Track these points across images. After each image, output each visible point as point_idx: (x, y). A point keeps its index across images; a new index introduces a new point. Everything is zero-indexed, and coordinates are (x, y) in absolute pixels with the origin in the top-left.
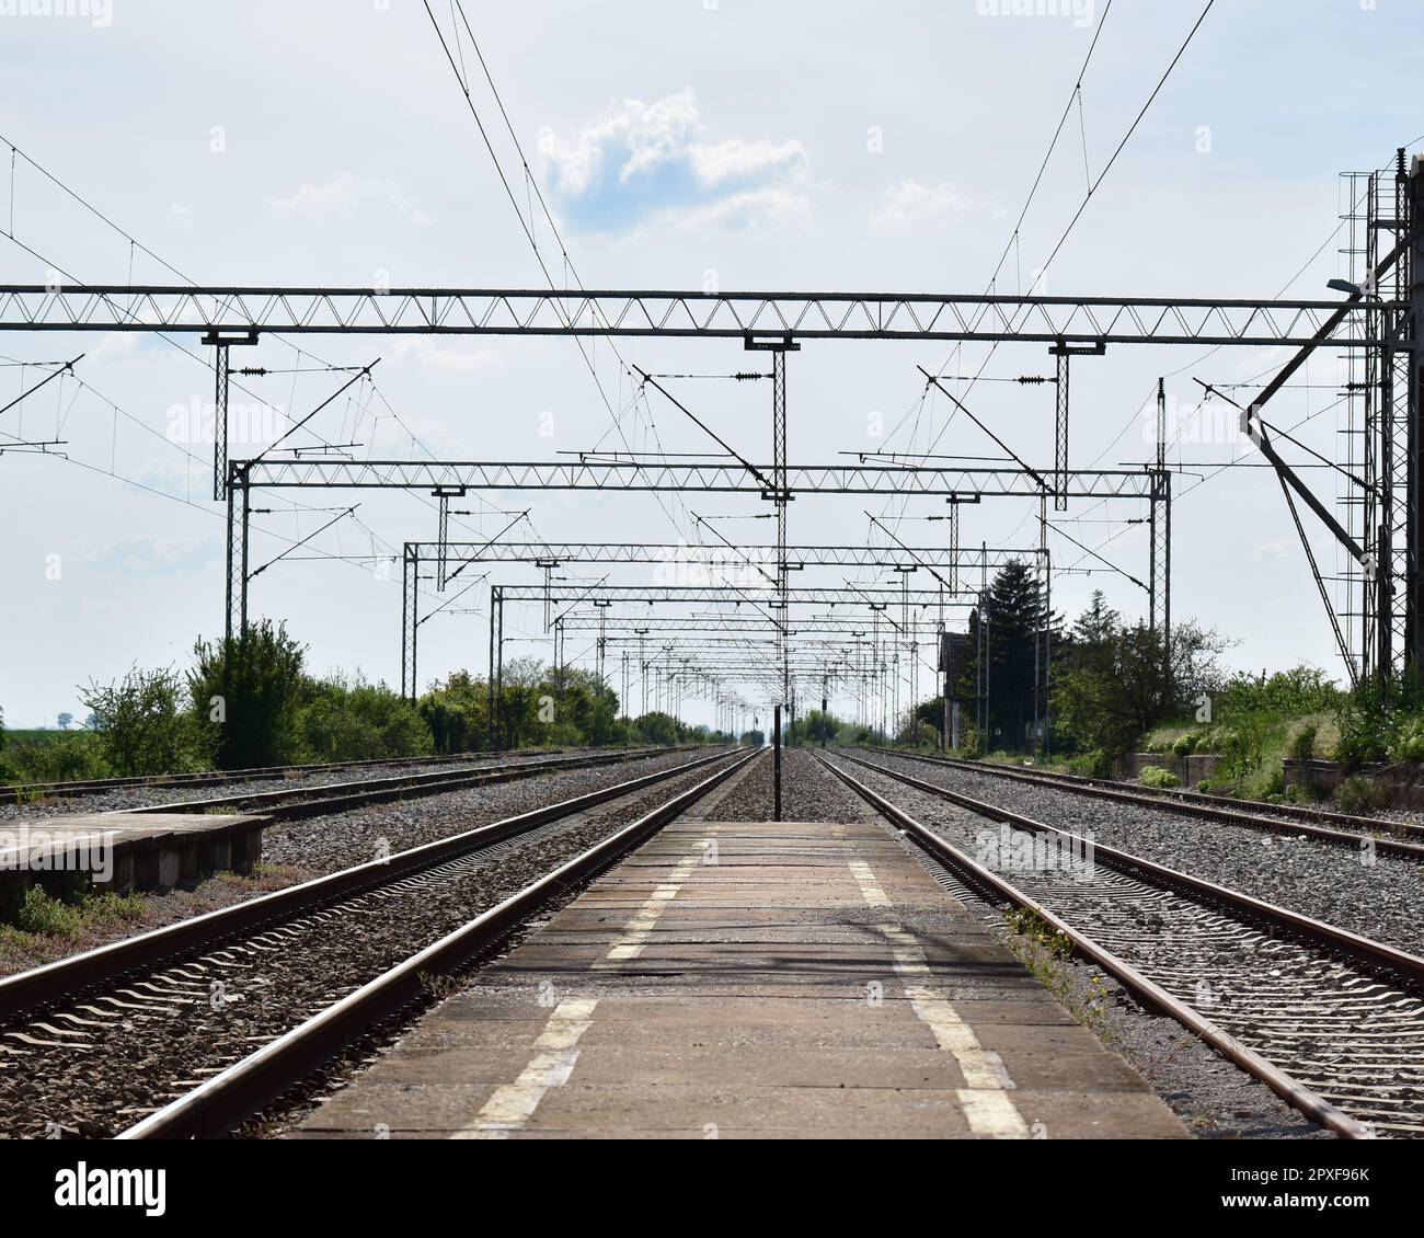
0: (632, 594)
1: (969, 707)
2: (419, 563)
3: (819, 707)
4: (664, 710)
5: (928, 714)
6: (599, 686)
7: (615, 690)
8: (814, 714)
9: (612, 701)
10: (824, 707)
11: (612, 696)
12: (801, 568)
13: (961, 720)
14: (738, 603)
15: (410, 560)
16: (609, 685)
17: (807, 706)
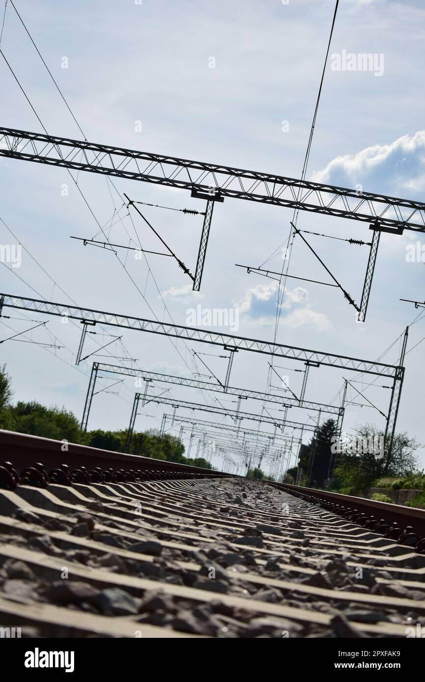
0: (187, 405)
1: (305, 471)
2: (98, 371)
3: (257, 467)
4: (205, 457)
5: (292, 472)
6: (179, 442)
7: (184, 445)
8: (256, 469)
9: (182, 449)
10: (259, 467)
11: (183, 447)
12: (246, 399)
13: (302, 475)
14: (226, 415)
15: (95, 369)
16: (182, 443)
17: (254, 466)
